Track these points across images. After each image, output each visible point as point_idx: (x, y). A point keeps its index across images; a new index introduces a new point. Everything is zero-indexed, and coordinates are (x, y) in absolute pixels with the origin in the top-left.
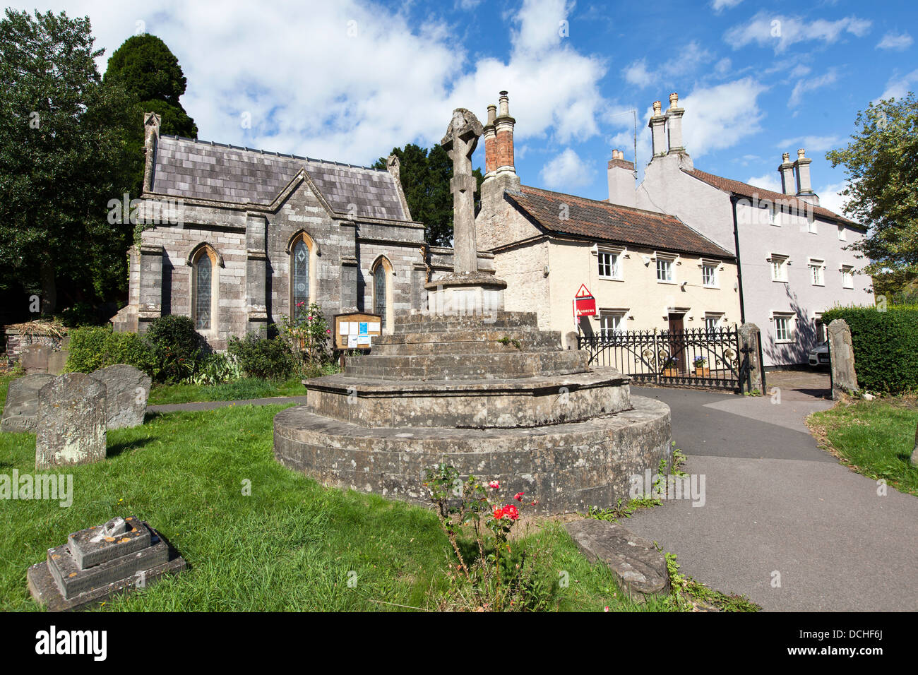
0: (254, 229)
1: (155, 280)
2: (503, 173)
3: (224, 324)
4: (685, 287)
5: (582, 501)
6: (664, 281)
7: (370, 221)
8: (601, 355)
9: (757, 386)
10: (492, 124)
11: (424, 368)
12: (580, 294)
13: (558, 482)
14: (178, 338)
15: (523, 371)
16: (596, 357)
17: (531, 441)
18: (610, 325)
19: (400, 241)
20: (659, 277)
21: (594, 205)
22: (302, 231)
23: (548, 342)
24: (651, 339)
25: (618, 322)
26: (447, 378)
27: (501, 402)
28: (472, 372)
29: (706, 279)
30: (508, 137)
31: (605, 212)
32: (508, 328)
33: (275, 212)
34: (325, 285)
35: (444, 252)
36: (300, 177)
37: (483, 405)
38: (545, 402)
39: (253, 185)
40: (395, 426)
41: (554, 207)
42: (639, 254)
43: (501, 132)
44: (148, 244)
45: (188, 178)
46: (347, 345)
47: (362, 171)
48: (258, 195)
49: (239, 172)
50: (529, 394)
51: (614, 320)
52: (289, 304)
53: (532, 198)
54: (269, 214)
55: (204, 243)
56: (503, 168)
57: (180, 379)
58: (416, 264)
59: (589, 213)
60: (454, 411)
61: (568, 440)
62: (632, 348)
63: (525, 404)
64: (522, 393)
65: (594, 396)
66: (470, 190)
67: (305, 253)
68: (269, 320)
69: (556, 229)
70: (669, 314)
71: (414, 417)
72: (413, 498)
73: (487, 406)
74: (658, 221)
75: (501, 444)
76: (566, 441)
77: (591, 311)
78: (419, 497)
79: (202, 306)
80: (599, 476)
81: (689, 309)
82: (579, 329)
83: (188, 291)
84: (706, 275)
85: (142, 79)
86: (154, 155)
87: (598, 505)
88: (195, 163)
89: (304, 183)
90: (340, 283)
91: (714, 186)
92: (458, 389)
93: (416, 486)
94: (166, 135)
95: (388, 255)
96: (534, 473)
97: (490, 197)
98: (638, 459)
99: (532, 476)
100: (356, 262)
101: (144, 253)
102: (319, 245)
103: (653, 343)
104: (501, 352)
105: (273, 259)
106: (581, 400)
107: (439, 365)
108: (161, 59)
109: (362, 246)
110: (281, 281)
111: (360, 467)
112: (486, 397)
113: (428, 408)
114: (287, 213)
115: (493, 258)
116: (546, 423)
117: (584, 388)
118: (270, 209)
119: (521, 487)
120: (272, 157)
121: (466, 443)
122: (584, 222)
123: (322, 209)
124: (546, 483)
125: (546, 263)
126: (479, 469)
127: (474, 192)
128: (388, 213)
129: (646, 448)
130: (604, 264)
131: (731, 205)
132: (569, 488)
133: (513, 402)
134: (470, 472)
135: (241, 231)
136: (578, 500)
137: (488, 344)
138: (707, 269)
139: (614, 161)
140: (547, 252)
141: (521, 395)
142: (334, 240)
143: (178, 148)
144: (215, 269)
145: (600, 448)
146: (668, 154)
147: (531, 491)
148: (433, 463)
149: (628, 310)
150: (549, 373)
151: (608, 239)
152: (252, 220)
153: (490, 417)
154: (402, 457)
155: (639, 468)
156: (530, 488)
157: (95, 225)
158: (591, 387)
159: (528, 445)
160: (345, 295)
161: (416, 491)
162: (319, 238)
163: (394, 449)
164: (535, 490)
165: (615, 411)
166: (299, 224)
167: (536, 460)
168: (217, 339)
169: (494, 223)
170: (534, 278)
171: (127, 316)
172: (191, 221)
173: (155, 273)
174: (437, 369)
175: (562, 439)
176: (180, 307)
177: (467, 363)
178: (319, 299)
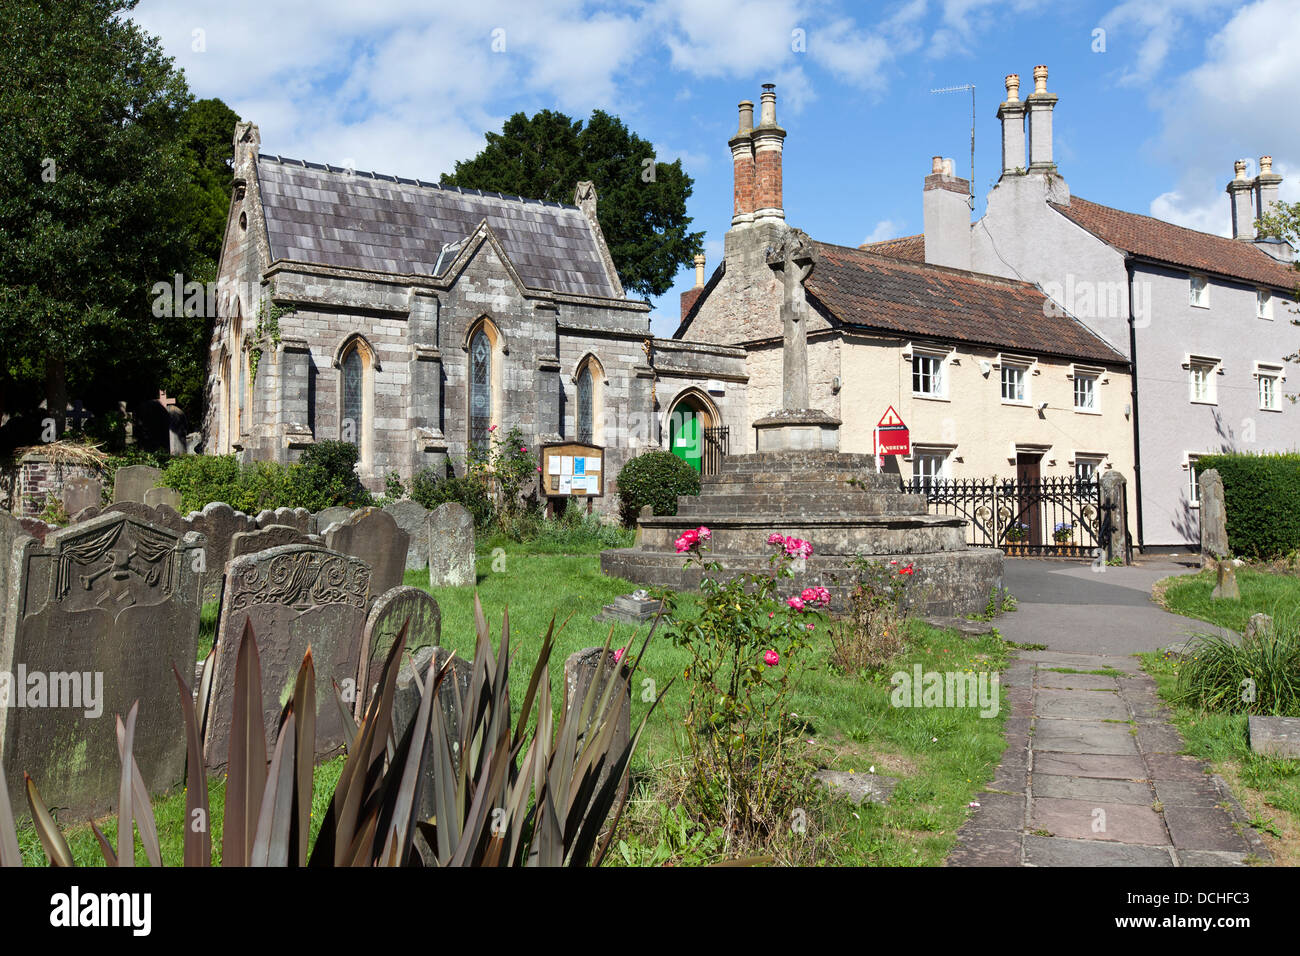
0: (422, 314)
1: (300, 389)
2: (765, 219)
3: (380, 454)
4: (1045, 411)
5: (929, 612)
6: (1012, 402)
7: (575, 300)
9: (1119, 553)
10: (747, 135)
12: (886, 421)
13: (910, 595)
15: (872, 509)
18: (927, 470)
19: (615, 330)
20: (1004, 395)
22: (484, 316)
23: (888, 484)
24: (988, 492)
25: (939, 465)
26: (803, 514)
27: (860, 534)
28: (826, 510)
29: (1079, 399)
30: (775, 161)
31: (922, 281)
32: (853, 469)
33: (447, 289)
34: (513, 398)
35: (673, 346)
36: (481, 234)
38: (896, 534)
42: (975, 357)
43: (764, 153)
44: (288, 336)
45: (309, 228)
46: (557, 490)
47: (541, 210)
48: (406, 255)
49: (372, 217)
50: (884, 526)
51: (933, 462)
52: (467, 427)
54: (441, 290)
55: (357, 335)
56: (765, 212)
58: (638, 368)
59: (897, 286)
60: (819, 541)
61: (919, 561)
62: (961, 505)
63: (880, 535)
65: (935, 534)
67: (486, 349)
69: (852, 320)
70: (1019, 454)
73: (847, 536)
74: (1006, 295)
77: (902, 448)
80: (943, 593)
81: (1050, 447)
83: (334, 406)
84: (1079, 392)
86: (260, 192)
88: (311, 203)
89: (487, 243)
90: (535, 396)
91: (1100, 238)
95: (598, 353)
97: (742, 255)
98: (973, 584)
100: (555, 364)
101: (284, 349)
102: (506, 337)
103: (991, 497)
104: (851, 492)
105: (447, 360)
106: (924, 537)
107: (796, 503)
109: (563, 338)
110: (455, 392)
112: (848, 529)
114: (463, 289)
115: (745, 357)
116: (897, 552)
117: (927, 526)
118: (442, 283)
120: (412, 189)
123: (511, 283)
124: (901, 594)
125: (836, 371)
128: (587, 284)
129: (980, 576)
130: (921, 373)
131: (1125, 273)
132: (919, 600)
133: (871, 534)
135: (403, 316)
136: (926, 611)
137: (838, 484)
138: (1082, 382)
139: (934, 178)
140: (837, 355)
141: (877, 527)
142: (526, 330)
143: (284, 178)
144: (368, 373)
146: (1027, 173)
149: (955, 446)
150: (894, 513)
151: (929, 335)
152: (420, 301)
153: (850, 546)
155: (974, 592)
158: (933, 526)
160: (544, 414)
162: (506, 328)
165: (953, 550)
166: (479, 305)
168: (372, 476)
169: (747, 300)
170: (816, 394)
171: (259, 440)
172: (340, 302)
173: (300, 379)
174: (794, 507)
175: (915, 560)
176: (325, 429)
177: (823, 501)
178: (505, 420)
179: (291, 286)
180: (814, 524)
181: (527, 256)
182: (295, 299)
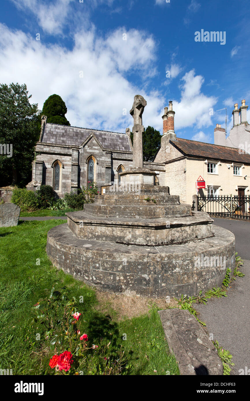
0: (74, 155)
1: (40, 173)
2: (169, 133)
3: (64, 188)
4: (246, 178)
5: (177, 292)
6: (236, 175)
7: (118, 152)
8: (207, 204)
10: (166, 114)
11: (108, 211)
12: (199, 180)
13: (163, 281)
14: (46, 193)
15: (155, 215)
16: (205, 205)
17: (148, 256)
18: (212, 192)
19: (128, 159)
20: (234, 173)
21: (207, 145)
22: (92, 155)
23: (172, 200)
24: (229, 199)
25: (215, 191)
26: (117, 216)
27: (138, 232)
28: (129, 214)
30: (172, 119)
31: (212, 148)
32: (153, 193)
34: (99, 175)
36: (91, 136)
37: (130, 232)
38: (162, 233)
39: (76, 140)
40: (89, 239)
41: (190, 146)
42: (225, 164)
43: (169, 117)
44: (38, 160)
45: (54, 137)
47: (116, 134)
48: (78, 143)
49: (72, 135)
50: (152, 228)
51: (213, 190)
52: (86, 182)
53: (181, 143)
54: (80, 149)
55: (57, 160)
56: (169, 131)
57: (46, 208)
59: (205, 148)
60: (116, 234)
61: (170, 257)
62: (220, 202)
63: (150, 234)
64: (149, 228)
65: (191, 229)
66: (141, 131)
67: (93, 163)
68: (79, 187)
69: (189, 154)
70: (238, 189)
71: (97, 235)
72: (86, 280)
73: (131, 233)
74: (235, 151)
75: (131, 257)
76: (169, 257)
77: (203, 186)
78: (89, 279)
79: (56, 183)
80: (189, 278)
81: (247, 187)
82: (198, 193)
83: (51, 177)
85: (53, 109)
86: (44, 130)
87: (187, 294)
88: (57, 132)
89: (93, 138)
90: (105, 174)
92: (117, 224)
93: (88, 274)
94: (48, 123)
95: (124, 164)
96: (149, 274)
97: (164, 142)
99: (148, 276)
100: (111, 167)
101: (36, 163)
102: (97, 160)
104: (146, 205)
105: (81, 166)
106: (183, 232)
107: (114, 210)
108: (59, 102)
109: (114, 161)
110: (83, 173)
111: (66, 260)
112: (131, 229)
113: (104, 232)
114: (86, 149)
115: (165, 166)
116: (162, 244)
117: (185, 225)
118: (80, 147)
119: (141, 282)
120: (84, 130)
121: (113, 255)
122: (202, 151)
123: (99, 147)
124: (156, 280)
125: (185, 167)
126: (119, 269)
127: (142, 132)
128: (125, 149)
130: (210, 168)
132: (170, 284)
133: (145, 232)
134: (114, 270)
135: (70, 155)
136: (175, 291)
137: (140, 201)
139: (216, 129)
140: (185, 163)
141: (148, 229)
142: (103, 159)
143: (52, 128)
144: (61, 169)
145: (190, 262)
146: (240, 124)
147: (147, 284)
148: (96, 263)
149: (220, 186)
150: (169, 216)
151: (212, 158)
152: (74, 151)
153: (133, 239)
154: (82, 258)
155: (213, 273)
156: (147, 282)
157: (26, 154)
158: (190, 225)
159: (146, 258)
160: (107, 179)
161: (88, 276)
162: (98, 158)
163: (79, 253)
164: (150, 284)
165: (203, 237)
166: (90, 153)
167: (150, 267)
168: (61, 194)
169: (165, 152)
170: (180, 173)
171: (31, 185)
172: (53, 152)
173: (40, 170)
174: (113, 212)
175: (166, 256)
176: (48, 182)
177: (127, 210)
178: (97, 180)
179: (39, 148)
180: (112, 224)
181: (110, 144)
182: (40, 151)
